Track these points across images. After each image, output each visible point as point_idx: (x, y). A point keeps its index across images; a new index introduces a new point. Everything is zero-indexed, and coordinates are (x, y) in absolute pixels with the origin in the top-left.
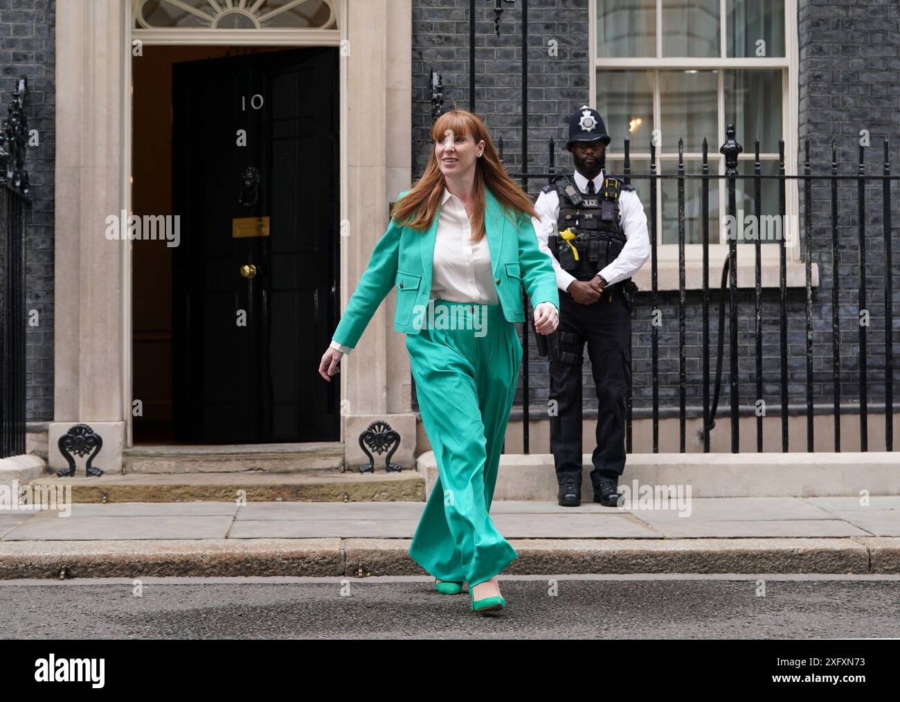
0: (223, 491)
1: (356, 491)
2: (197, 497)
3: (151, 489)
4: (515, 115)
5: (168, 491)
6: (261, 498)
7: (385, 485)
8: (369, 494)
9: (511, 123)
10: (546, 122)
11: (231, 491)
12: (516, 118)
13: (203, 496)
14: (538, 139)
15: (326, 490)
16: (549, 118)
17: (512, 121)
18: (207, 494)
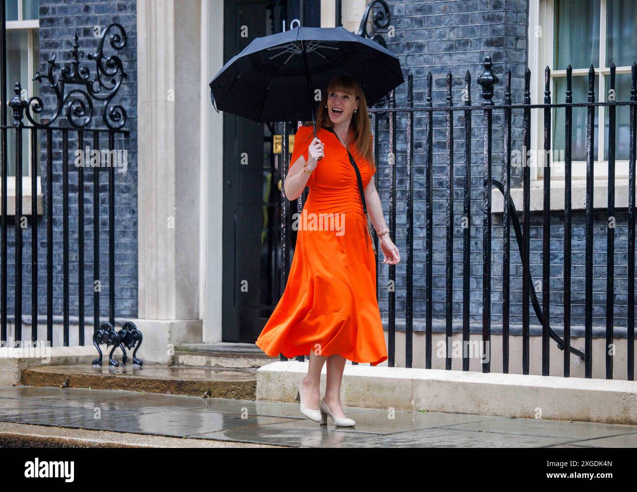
0: (135, 383)
1: (215, 389)
2: (120, 386)
3: (94, 378)
4: (448, 40)
5: (103, 380)
6: (158, 391)
7: (233, 385)
8: (223, 392)
9: (446, 49)
10: (471, 46)
11: (140, 383)
12: (448, 43)
13: (123, 386)
14: (465, 62)
15: (196, 386)
16: (473, 43)
17: (447, 47)
18: (126, 385)
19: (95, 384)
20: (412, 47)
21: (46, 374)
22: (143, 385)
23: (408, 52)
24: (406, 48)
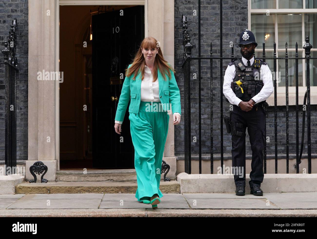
0: (97, 189)
2: (86, 191)
3: (67, 188)
4: (217, 33)
5: (75, 189)
6: (113, 192)
7: (163, 187)
10: (230, 36)
11: (100, 189)
14: (227, 43)
16: (231, 34)
17: (216, 36)
18: (90, 190)
19: (69, 191)
20: (197, 35)
21: (33, 188)
22: (103, 190)
23: (195, 37)
24: (193, 35)
